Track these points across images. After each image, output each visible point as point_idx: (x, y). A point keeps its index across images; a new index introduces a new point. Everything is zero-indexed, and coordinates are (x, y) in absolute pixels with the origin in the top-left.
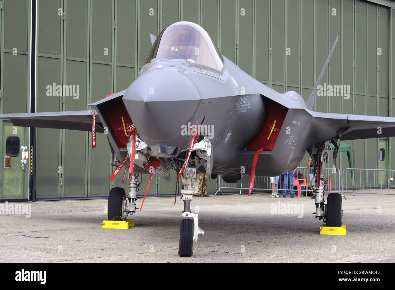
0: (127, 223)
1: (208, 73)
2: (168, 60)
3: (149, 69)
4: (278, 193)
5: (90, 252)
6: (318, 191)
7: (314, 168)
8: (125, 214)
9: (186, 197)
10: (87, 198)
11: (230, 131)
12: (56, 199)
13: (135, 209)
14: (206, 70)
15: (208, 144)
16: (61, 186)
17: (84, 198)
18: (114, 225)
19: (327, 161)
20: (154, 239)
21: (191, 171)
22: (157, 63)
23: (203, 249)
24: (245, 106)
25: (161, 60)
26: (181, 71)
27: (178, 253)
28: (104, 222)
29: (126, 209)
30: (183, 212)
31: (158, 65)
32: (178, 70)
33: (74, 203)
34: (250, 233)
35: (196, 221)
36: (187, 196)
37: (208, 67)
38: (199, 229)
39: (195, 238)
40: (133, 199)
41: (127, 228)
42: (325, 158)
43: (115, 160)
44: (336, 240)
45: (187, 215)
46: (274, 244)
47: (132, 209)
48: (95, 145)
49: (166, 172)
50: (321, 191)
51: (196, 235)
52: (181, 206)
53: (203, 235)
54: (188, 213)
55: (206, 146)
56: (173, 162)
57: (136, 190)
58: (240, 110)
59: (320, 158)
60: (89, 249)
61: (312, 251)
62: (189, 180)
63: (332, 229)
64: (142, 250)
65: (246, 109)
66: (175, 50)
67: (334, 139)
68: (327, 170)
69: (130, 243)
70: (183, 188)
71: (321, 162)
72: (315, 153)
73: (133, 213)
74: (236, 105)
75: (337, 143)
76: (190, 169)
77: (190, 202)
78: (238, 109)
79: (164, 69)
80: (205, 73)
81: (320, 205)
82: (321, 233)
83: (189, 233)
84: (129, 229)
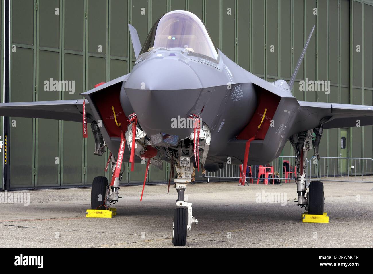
0: (111, 212)
1: (206, 61)
2: (168, 49)
3: (149, 58)
4: (246, 181)
5: (83, 241)
6: (300, 179)
7: (296, 156)
8: (108, 203)
9: (180, 187)
10: (60, 187)
11: (224, 120)
12: (30, 188)
13: (118, 198)
14: (205, 59)
15: (207, 133)
16: (35, 175)
17: (57, 188)
18: (97, 214)
19: (309, 150)
20: (141, 228)
21: (185, 160)
22: (156, 51)
23: (194, 238)
24: (239, 95)
25: (160, 49)
26: (182, 60)
27: (171, 242)
28: (88, 211)
29: (109, 198)
30: (177, 201)
31: (158, 54)
32: (178, 59)
33: (48, 192)
34: (233, 221)
35: (190, 210)
36: (181, 185)
37: (206, 56)
38: (193, 218)
39: (189, 227)
40: (116, 188)
41: (111, 217)
42: (307, 146)
43: (98, 149)
44: (321, 227)
45: (181, 204)
46: (261, 232)
47: (115, 198)
48: (86, 134)
49: (160, 161)
50: (302, 179)
51: (190, 224)
52: (155, 195)
53: (197, 224)
54: (182, 202)
55: (205, 134)
56: (168, 151)
57: (119, 179)
58: (233, 99)
59: (303, 146)
60: (80, 238)
61: (301, 238)
62: (183, 169)
63: (315, 217)
64: (133, 239)
65: (239, 98)
66: (172, 39)
67: (316, 128)
68: (291, 158)
69: (119, 232)
70: (176, 177)
71: (304, 150)
72: (296, 142)
73: (116, 202)
74: (230, 94)
75: (319, 131)
76: (184, 158)
77: (183, 191)
78: (232, 98)
79: (164, 58)
80: (203, 62)
81: (301, 193)
82: (304, 221)
83: (183, 222)
84: (113, 218)
